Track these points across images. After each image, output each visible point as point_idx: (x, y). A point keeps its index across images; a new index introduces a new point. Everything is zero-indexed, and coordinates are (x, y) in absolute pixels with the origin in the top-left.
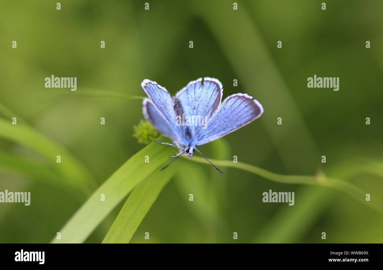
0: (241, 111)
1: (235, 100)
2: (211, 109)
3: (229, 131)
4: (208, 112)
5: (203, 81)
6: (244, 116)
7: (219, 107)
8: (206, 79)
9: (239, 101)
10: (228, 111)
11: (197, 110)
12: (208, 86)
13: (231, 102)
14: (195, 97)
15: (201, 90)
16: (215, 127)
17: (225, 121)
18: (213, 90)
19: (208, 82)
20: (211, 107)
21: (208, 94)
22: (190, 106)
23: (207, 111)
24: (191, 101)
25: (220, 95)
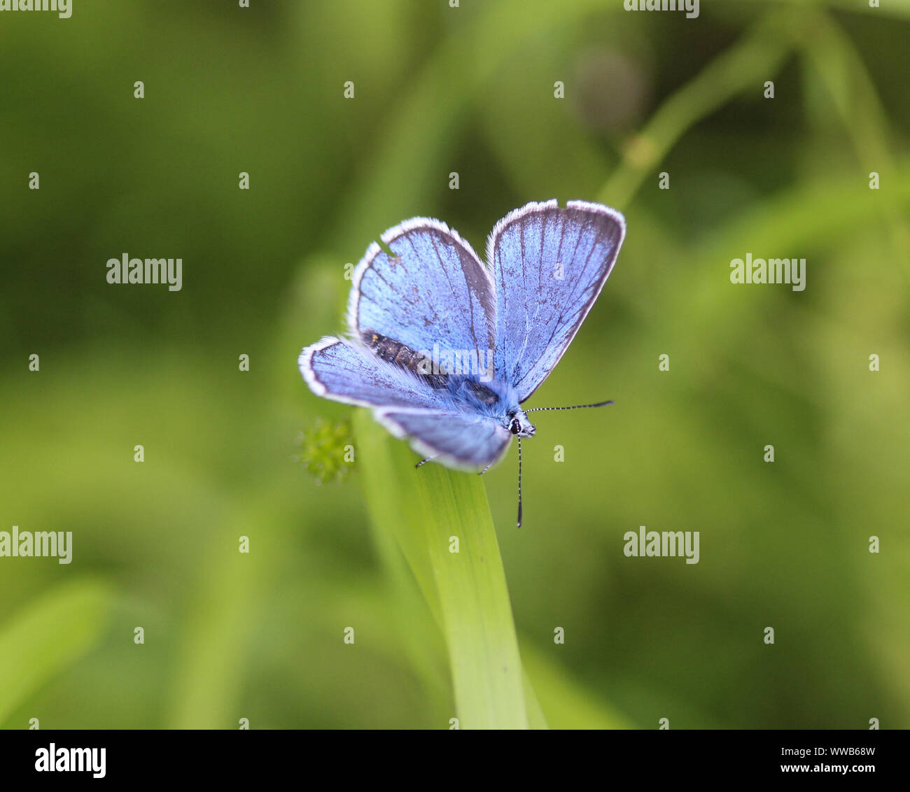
0: (562, 251)
1: (517, 236)
2: (473, 294)
3: (577, 316)
4: (471, 307)
5: (385, 248)
6: (581, 258)
7: (489, 277)
8: (387, 236)
9: (533, 232)
10: (527, 274)
11: (438, 322)
12: (411, 249)
13: (509, 247)
14: (404, 297)
15: (403, 270)
16: (528, 328)
17: (543, 298)
18: (433, 251)
19: (400, 240)
20: (469, 291)
21: (431, 267)
22: (410, 323)
23: (467, 307)
24: (404, 313)
25: (463, 249)
